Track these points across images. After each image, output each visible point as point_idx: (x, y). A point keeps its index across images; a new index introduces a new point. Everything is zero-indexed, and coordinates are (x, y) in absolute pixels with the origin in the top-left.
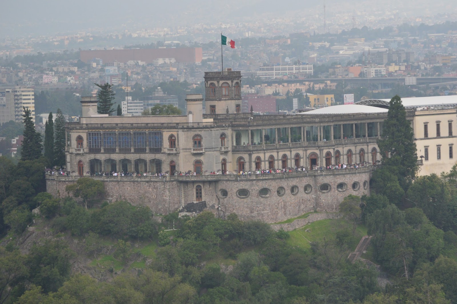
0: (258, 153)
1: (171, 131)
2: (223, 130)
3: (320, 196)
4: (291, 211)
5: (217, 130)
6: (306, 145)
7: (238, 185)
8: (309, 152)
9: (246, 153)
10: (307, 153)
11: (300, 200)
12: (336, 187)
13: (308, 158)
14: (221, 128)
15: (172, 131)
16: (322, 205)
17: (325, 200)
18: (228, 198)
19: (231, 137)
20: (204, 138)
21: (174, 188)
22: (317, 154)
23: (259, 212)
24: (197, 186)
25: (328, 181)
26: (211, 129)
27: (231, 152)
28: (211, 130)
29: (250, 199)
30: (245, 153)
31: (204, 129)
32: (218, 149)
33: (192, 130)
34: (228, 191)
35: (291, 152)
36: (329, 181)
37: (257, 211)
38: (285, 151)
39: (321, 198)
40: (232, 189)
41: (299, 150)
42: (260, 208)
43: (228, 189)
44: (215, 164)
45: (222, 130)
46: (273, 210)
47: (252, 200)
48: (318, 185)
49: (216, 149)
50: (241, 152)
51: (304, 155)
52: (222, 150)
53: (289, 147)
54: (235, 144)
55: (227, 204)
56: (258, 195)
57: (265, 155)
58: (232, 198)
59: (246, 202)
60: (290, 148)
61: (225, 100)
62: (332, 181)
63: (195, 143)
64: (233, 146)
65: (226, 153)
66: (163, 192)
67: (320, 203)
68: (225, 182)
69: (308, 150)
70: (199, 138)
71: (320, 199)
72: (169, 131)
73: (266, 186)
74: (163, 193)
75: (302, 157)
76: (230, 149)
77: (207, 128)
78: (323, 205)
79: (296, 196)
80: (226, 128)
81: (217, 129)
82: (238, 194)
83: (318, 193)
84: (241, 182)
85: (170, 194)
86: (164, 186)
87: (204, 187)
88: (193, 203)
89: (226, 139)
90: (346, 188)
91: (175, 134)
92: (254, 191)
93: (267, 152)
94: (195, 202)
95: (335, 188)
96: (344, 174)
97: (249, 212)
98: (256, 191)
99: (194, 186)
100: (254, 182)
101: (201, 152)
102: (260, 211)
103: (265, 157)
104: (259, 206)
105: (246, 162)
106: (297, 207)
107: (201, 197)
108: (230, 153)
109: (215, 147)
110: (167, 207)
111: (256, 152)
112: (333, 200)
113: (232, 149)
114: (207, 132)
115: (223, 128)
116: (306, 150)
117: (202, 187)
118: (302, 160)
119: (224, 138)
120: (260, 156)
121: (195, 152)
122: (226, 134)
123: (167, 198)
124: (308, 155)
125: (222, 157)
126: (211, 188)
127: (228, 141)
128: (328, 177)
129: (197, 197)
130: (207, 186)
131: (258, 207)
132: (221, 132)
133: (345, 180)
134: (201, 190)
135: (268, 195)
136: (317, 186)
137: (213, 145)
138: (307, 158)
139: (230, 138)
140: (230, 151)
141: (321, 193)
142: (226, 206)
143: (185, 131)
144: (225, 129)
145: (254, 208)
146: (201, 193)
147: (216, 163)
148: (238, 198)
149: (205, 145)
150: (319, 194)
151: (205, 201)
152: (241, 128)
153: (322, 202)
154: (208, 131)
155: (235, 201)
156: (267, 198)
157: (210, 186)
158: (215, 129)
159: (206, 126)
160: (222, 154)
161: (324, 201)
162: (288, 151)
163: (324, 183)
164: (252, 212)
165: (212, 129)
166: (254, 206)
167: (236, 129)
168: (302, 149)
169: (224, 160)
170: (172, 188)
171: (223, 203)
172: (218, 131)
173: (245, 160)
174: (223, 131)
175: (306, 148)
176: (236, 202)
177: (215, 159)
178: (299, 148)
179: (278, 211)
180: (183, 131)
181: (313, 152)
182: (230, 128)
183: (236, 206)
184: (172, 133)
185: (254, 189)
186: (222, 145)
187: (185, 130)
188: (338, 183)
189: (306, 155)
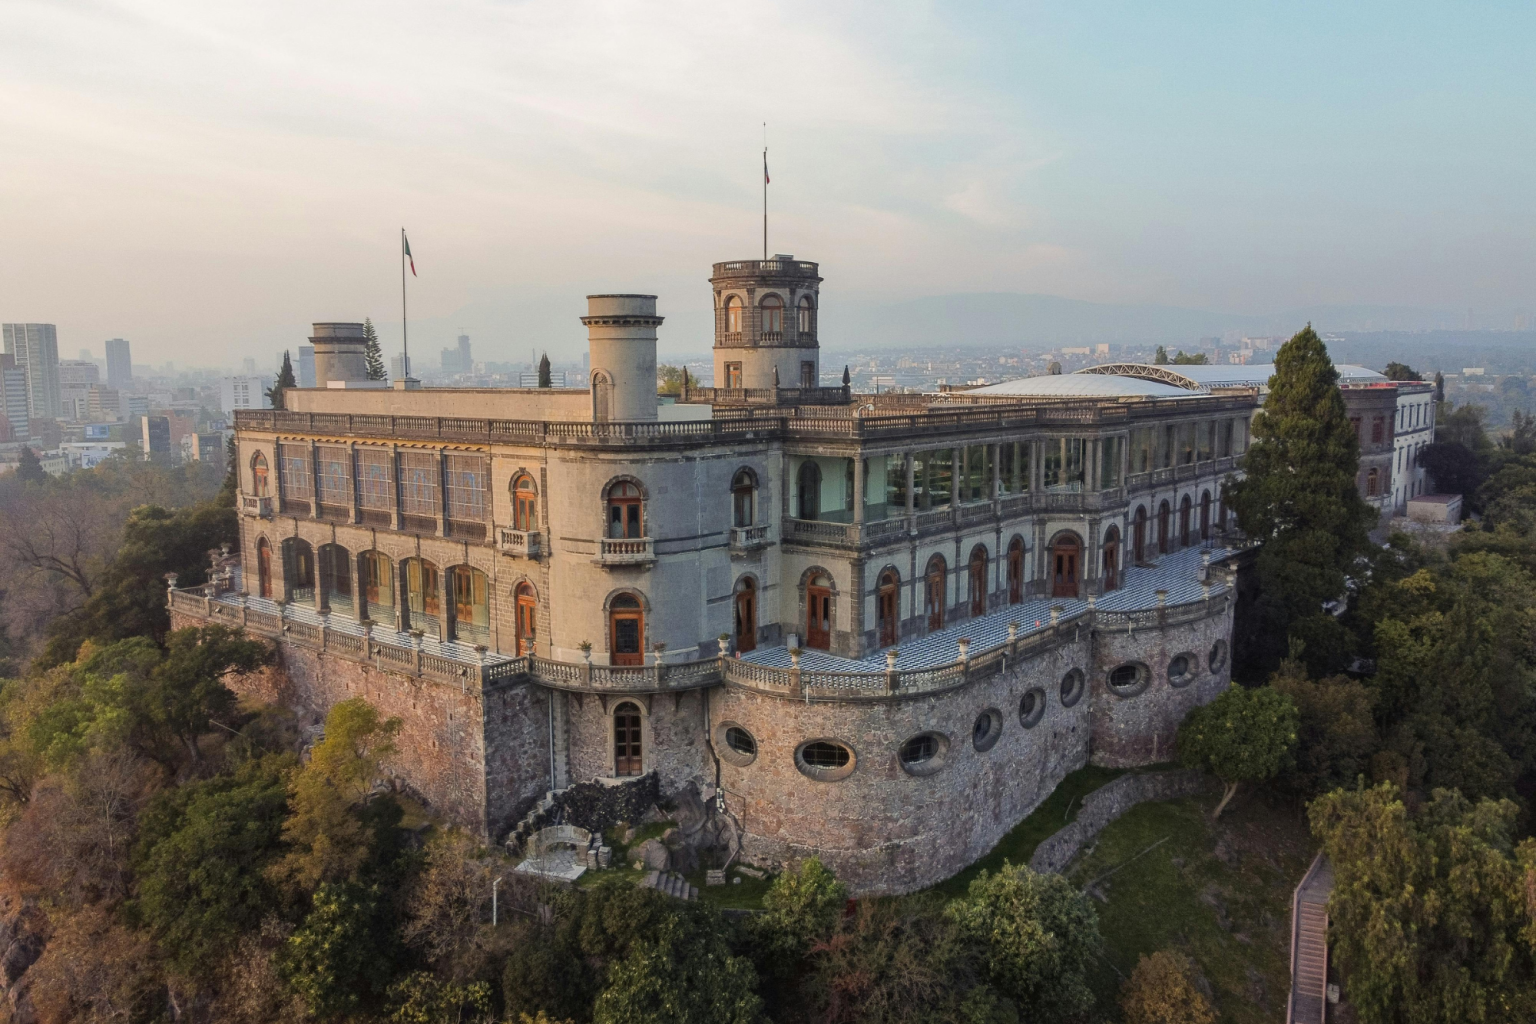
0: (889, 553)
1: (518, 457)
2: (747, 454)
3: (1111, 709)
4: (1017, 795)
5: (719, 457)
6: (1043, 505)
7: (801, 718)
8: (1053, 528)
9: (841, 556)
10: (1044, 533)
11: (1046, 740)
12: (1164, 671)
13: (1048, 549)
14: (737, 449)
15: (525, 458)
16: (1116, 740)
17: (1127, 723)
18: (754, 767)
19: (779, 483)
20: (654, 495)
21: (515, 715)
22: (1079, 537)
23: (896, 841)
24: (619, 708)
25: (1142, 653)
26: (689, 453)
27: (778, 547)
28: (689, 459)
29: (859, 787)
30: (833, 556)
31: (656, 455)
32: (722, 539)
33: (602, 456)
34: (757, 738)
35: (998, 531)
36: (1145, 652)
37: (889, 839)
38: (980, 532)
39: (1115, 716)
40: (774, 735)
41: (1021, 522)
42: (901, 821)
43: (758, 730)
44: (704, 608)
45: (740, 454)
46: (953, 823)
47: (866, 791)
48: (1106, 668)
49: (711, 540)
50: (818, 549)
51: (1034, 540)
52: (738, 544)
53: (995, 515)
54: (793, 512)
55: (750, 794)
56: (892, 769)
57: (914, 558)
58: (777, 773)
59: (839, 799)
60: (998, 520)
61: (771, 347)
62: (1156, 651)
63: (614, 515)
64: (785, 519)
65: (756, 552)
66: (462, 734)
67: (1111, 736)
68: (743, 697)
69: (1050, 520)
70: (631, 493)
71: (1111, 719)
72: (512, 456)
73: (931, 724)
74: (462, 739)
75: (1028, 546)
76: (773, 534)
77: (670, 448)
78: (1120, 740)
79: (1036, 728)
80: (760, 447)
81: (718, 451)
82: (800, 755)
83: (1105, 696)
84: (821, 708)
85: (490, 750)
86: (465, 708)
87: (650, 712)
88: (598, 787)
89: (756, 493)
90: (1194, 670)
91: (533, 468)
92: (876, 750)
93: (922, 546)
94: (611, 782)
95: (1160, 676)
96: (1190, 622)
97: (851, 843)
98: (887, 748)
99: (605, 708)
100: (879, 710)
101: (639, 557)
102: (899, 837)
103: (913, 565)
104: (895, 815)
105: (838, 594)
106: (1037, 772)
107: (637, 751)
108: (773, 554)
109: (706, 532)
110: (479, 805)
111: (881, 550)
112: (1151, 720)
113: (784, 531)
114: (671, 464)
115: (744, 448)
116: (1042, 523)
117: (644, 711)
118: (1028, 556)
119: (749, 490)
120: (897, 565)
121: (611, 558)
122: (758, 471)
123: (478, 766)
124: (1048, 538)
125: (737, 571)
126: (683, 713)
127: (766, 500)
128: (1142, 637)
129: (620, 751)
130: (667, 711)
131: (890, 819)
132: (737, 463)
133: (1193, 641)
134: (636, 721)
135: (935, 762)
136: (1103, 671)
137: (700, 522)
138: (1043, 548)
139: (774, 486)
140: (773, 544)
141: (1113, 698)
142: (749, 799)
143: (572, 461)
144: (754, 453)
145: (876, 824)
146: (637, 736)
147: (710, 601)
148: (804, 778)
149: (661, 527)
150: (1108, 703)
151: (655, 774)
152: (820, 449)
153: (1118, 731)
154: (676, 460)
155: (786, 789)
156: (933, 773)
157: (677, 707)
158: (708, 452)
159: (662, 439)
160: (736, 559)
161: (1122, 726)
162: (991, 530)
163: (1127, 659)
164: (861, 843)
165: (696, 454)
166: (873, 818)
167: (801, 449)
168: (1029, 517)
169: (749, 582)
170: (505, 719)
171: (733, 785)
172: (723, 462)
173: (833, 585)
174: (748, 461)
175: (1042, 515)
176: (791, 794)
177: (704, 584)
178: (1021, 515)
179: (972, 817)
180: (564, 460)
181: (1067, 530)
182: (776, 445)
183: (789, 811)
184: (522, 464)
185: (880, 743)
186: (740, 523)
187: (572, 454)
188: (1172, 655)
189: (1042, 539)
